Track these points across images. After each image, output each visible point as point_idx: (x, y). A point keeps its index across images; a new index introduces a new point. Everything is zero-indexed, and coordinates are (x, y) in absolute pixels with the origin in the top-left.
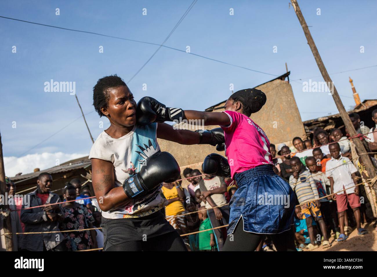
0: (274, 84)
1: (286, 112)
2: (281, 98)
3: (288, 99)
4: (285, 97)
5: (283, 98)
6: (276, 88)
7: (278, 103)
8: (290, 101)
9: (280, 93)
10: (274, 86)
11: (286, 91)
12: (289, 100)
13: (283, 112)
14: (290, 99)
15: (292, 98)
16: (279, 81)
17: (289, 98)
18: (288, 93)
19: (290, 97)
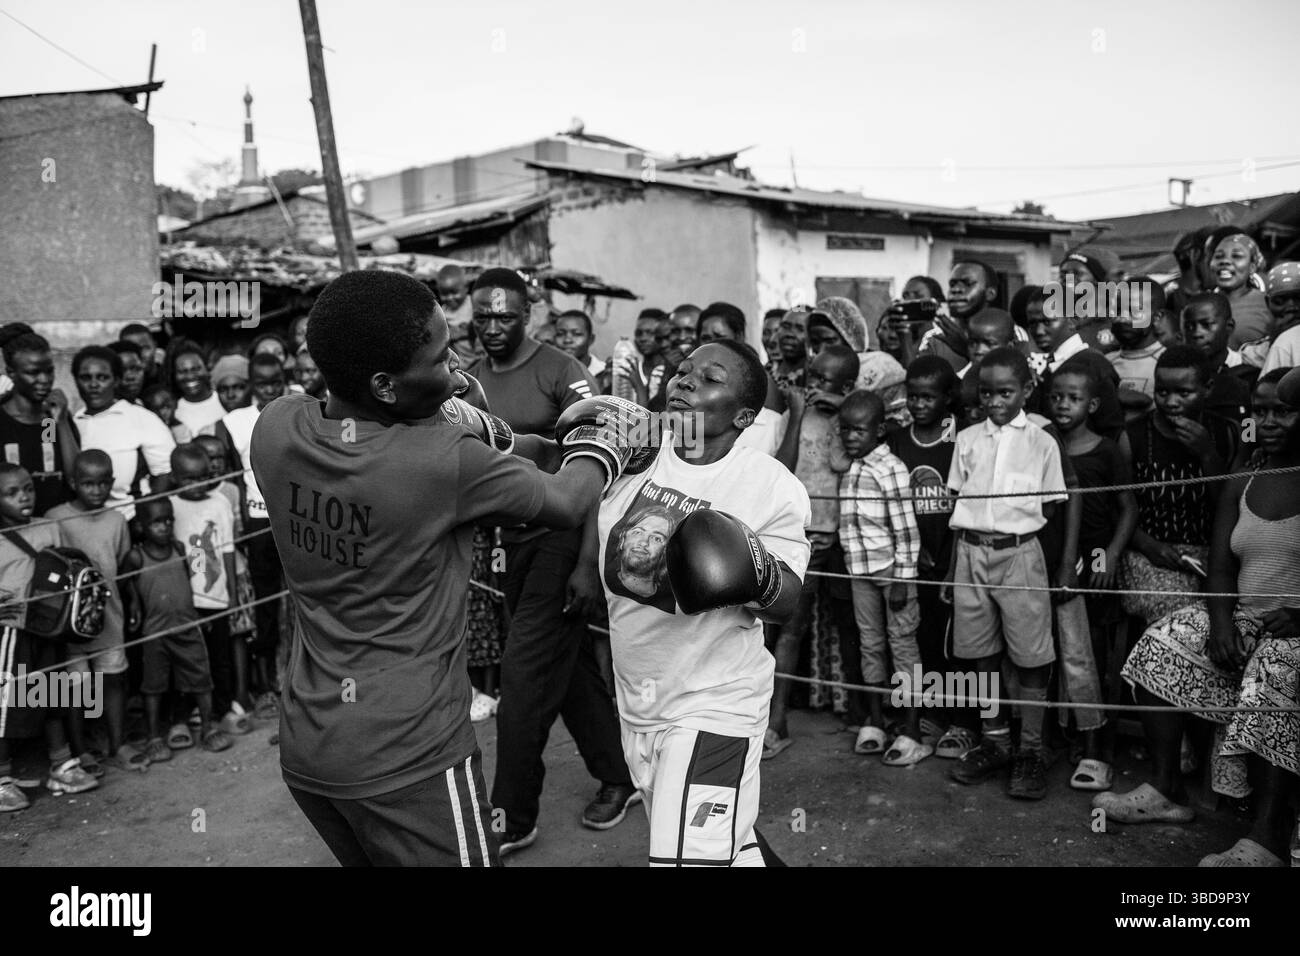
0: (97, 108)
1: (116, 219)
2: (110, 166)
3: (132, 175)
4: (124, 164)
5: (117, 165)
6: (101, 121)
7: (95, 181)
8: (139, 183)
9: (111, 146)
10: (96, 114)
11: (134, 147)
12: (136, 179)
13: (104, 216)
14: (141, 176)
15: (147, 176)
16: (117, 101)
17: (137, 173)
18: (137, 155)
19: (141, 172)
